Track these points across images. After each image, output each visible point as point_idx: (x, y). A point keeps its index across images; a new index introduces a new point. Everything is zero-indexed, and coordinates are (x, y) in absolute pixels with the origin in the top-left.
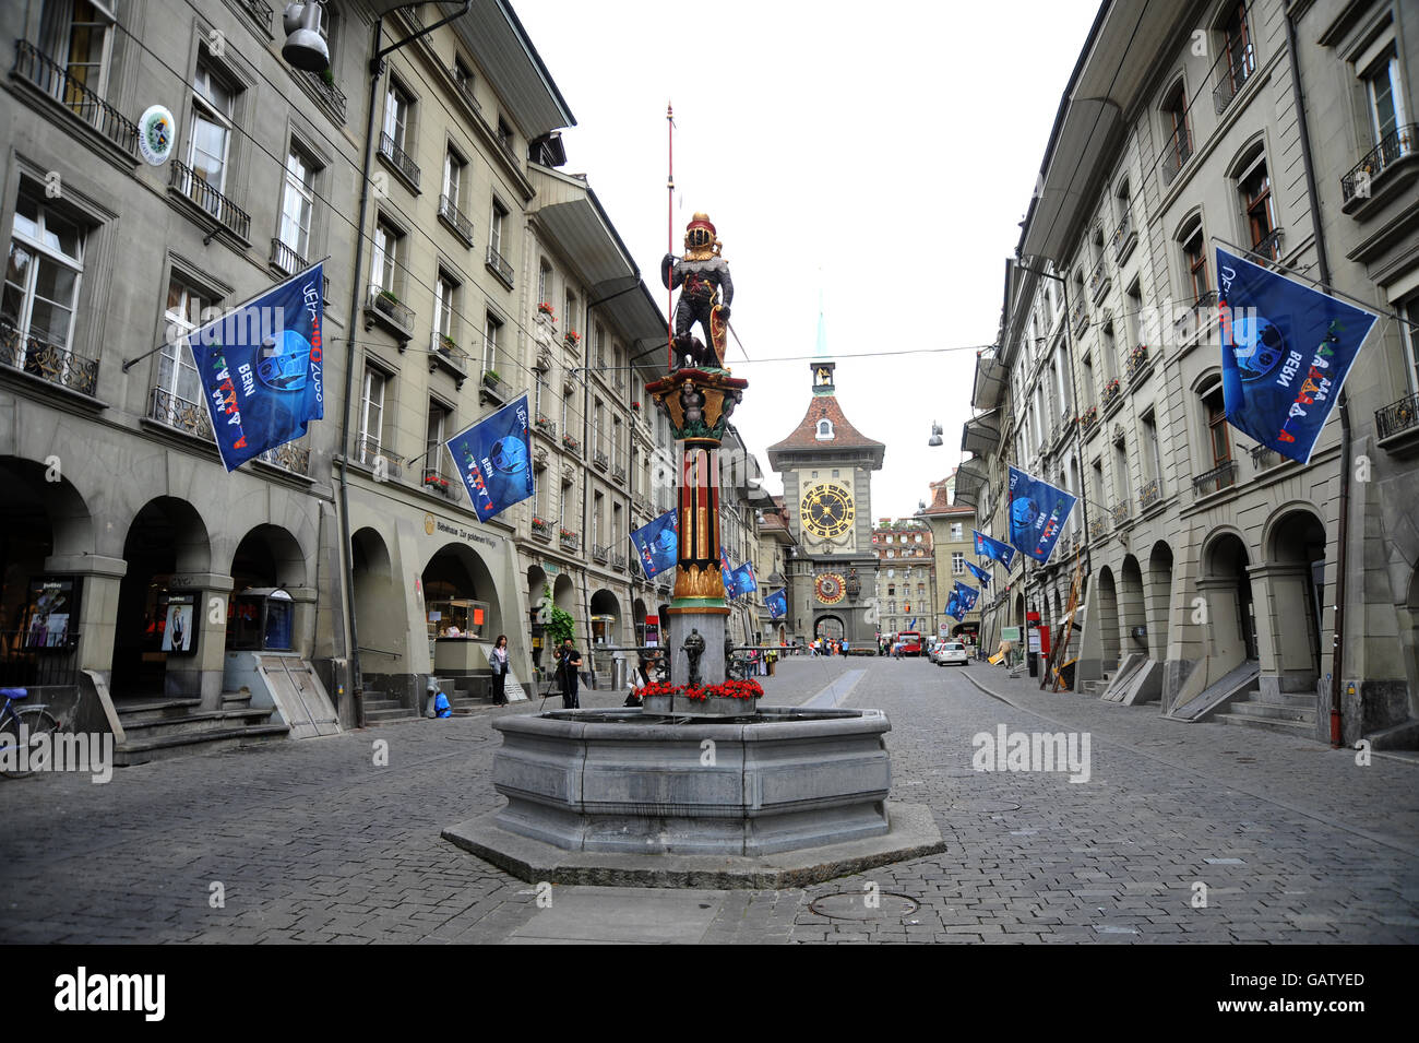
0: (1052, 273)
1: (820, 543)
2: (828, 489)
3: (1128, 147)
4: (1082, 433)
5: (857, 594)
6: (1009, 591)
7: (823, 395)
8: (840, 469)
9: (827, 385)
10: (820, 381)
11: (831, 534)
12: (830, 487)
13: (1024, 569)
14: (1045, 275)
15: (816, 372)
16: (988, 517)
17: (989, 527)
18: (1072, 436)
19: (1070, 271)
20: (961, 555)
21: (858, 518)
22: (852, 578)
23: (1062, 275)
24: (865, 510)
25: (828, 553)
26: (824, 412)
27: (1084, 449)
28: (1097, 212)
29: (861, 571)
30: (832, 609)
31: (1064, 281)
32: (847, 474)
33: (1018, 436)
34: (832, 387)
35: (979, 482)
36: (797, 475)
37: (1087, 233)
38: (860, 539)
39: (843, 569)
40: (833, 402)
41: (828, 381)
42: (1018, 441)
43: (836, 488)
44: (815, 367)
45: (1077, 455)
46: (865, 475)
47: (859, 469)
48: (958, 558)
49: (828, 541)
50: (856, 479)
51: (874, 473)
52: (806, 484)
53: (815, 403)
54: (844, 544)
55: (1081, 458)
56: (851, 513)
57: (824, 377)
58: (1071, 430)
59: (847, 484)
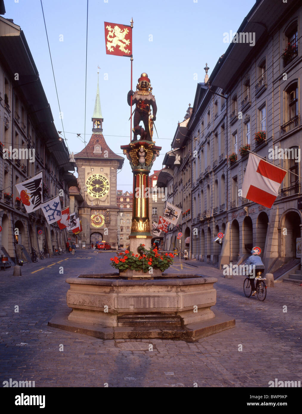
0: (220, 94)
1: (94, 200)
2: (98, 177)
3: (267, 46)
4: (229, 166)
5: (109, 223)
6: (182, 226)
7: (97, 133)
8: (104, 168)
9: (99, 129)
10: (96, 127)
11: (99, 196)
12: (99, 175)
13: (192, 217)
14: (216, 94)
15: (94, 122)
16: (172, 194)
17: (172, 198)
18: (224, 165)
19: (230, 95)
20: (156, 208)
21: (111, 190)
22: (108, 216)
23: (226, 96)
24: (114, 187)
25: (97, 205)
26: (98, 141)
27: (229, 172)
28: (248, 71)
29: (111, 213)
30: (98, 229)
31: (227, 99)
32: (107, 170)
33: (193, 162)
34: (101, 130)
35: (168, 179)
36: (84, 169)
37: (242, 80)
38: (112, 199)
39: (104, 212)
40: (101, 137)
41: (99, 127)
42: (193, 164)
43: (101, 176)
44: (94, 120)
45: (225, 174)
46: (115, 171)
47: (112, 168)
48: (155, 210)
49: (97, 199)
50: (111, 172)
51: (119, 171)
52: (88, 174)
53: (94, 136)
54: (104, 201)
55: (227, 175)
56: (108, 188)
57: (98, 125)
58: (223, 162)
59: (107, 174)
